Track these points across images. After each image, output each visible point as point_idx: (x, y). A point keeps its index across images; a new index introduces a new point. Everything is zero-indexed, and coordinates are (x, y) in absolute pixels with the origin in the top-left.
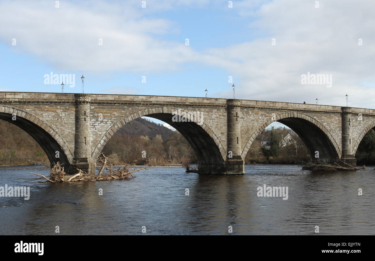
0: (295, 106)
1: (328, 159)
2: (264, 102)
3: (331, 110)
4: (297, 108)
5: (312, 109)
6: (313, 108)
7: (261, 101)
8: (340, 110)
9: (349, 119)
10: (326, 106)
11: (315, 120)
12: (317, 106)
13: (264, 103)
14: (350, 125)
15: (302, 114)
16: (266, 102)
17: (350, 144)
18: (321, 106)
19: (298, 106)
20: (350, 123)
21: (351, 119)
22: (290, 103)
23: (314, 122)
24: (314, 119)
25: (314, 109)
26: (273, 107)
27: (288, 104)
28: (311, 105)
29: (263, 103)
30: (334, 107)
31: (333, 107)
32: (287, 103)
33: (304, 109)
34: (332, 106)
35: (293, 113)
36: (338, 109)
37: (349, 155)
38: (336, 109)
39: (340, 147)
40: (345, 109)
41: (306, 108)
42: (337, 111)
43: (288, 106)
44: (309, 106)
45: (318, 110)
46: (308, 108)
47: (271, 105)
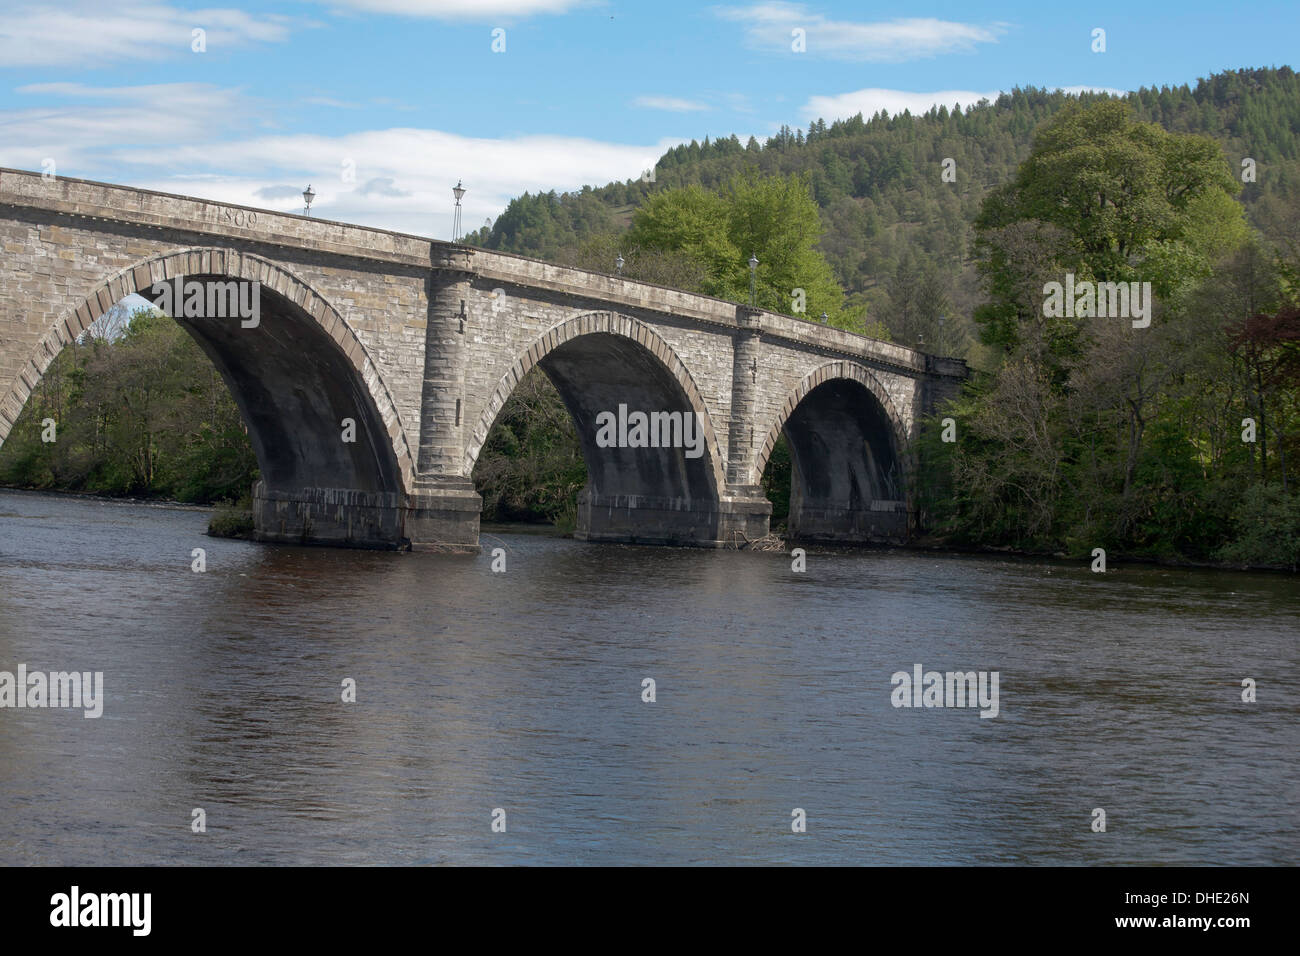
0: (233, 218)
1: (347, 491)
2: (101, 189)
3: (386, 254)
4: (242, 232)
5: (308, 241)
6: (311, 237)
7: (87, 182)
8: (424, 257)
9: (462, 302)
10: (369, 233)
11: (315, 295)
12: (329, 229)
13: (97, 195)
14: (461, 332)
15: (260, 262)
16: (106, 186)
17: (457, 424)
18: (347, 230)
19: (246, 220)
20: (461, 325)
21: (467, 303)
22: (215, 203)
23: (311, 306)
24: (310, 293)
25: (315, 243)
26: (137, 214)
27: (204, 208)
28: (304, 222)
29: (94, 194)
30: (401, 239)
31: (398, 237)
32: (201, 201)
33: (274, 236)
34: (392, 233)
35: (223, 253)
36: (418, 251)
37: (451, 478)
38: (408, 249)
39: (415, 435)
40: (450, 253)
41: (283, 233)
42: (411, 257)
43: (204, 216)
44: (294, 223)
45: (330, 247)
46: (288, 234)
47: (131, 205)
